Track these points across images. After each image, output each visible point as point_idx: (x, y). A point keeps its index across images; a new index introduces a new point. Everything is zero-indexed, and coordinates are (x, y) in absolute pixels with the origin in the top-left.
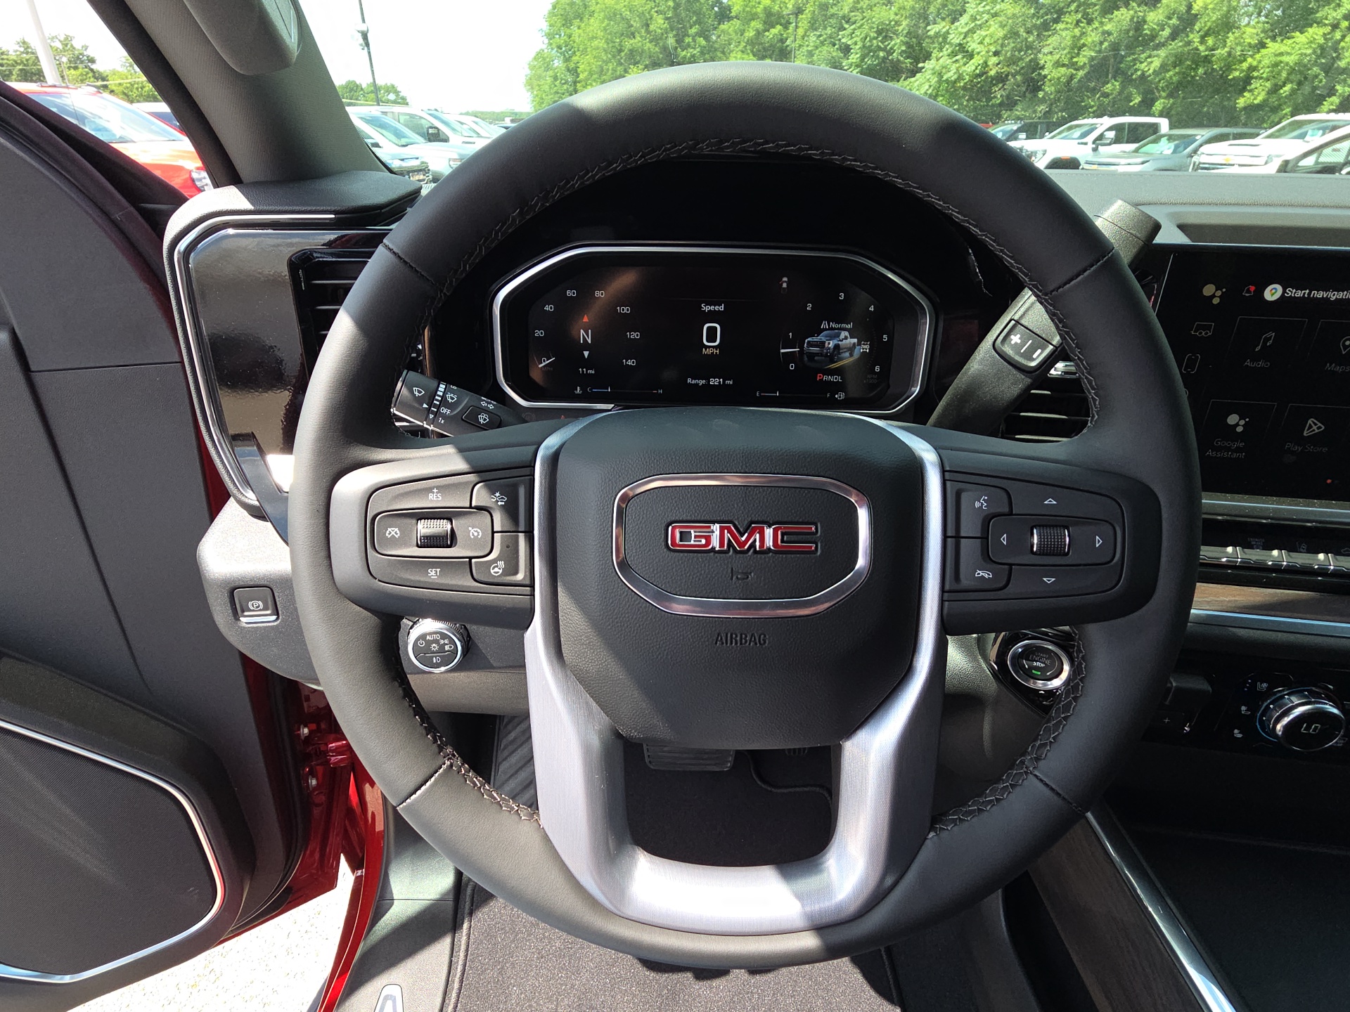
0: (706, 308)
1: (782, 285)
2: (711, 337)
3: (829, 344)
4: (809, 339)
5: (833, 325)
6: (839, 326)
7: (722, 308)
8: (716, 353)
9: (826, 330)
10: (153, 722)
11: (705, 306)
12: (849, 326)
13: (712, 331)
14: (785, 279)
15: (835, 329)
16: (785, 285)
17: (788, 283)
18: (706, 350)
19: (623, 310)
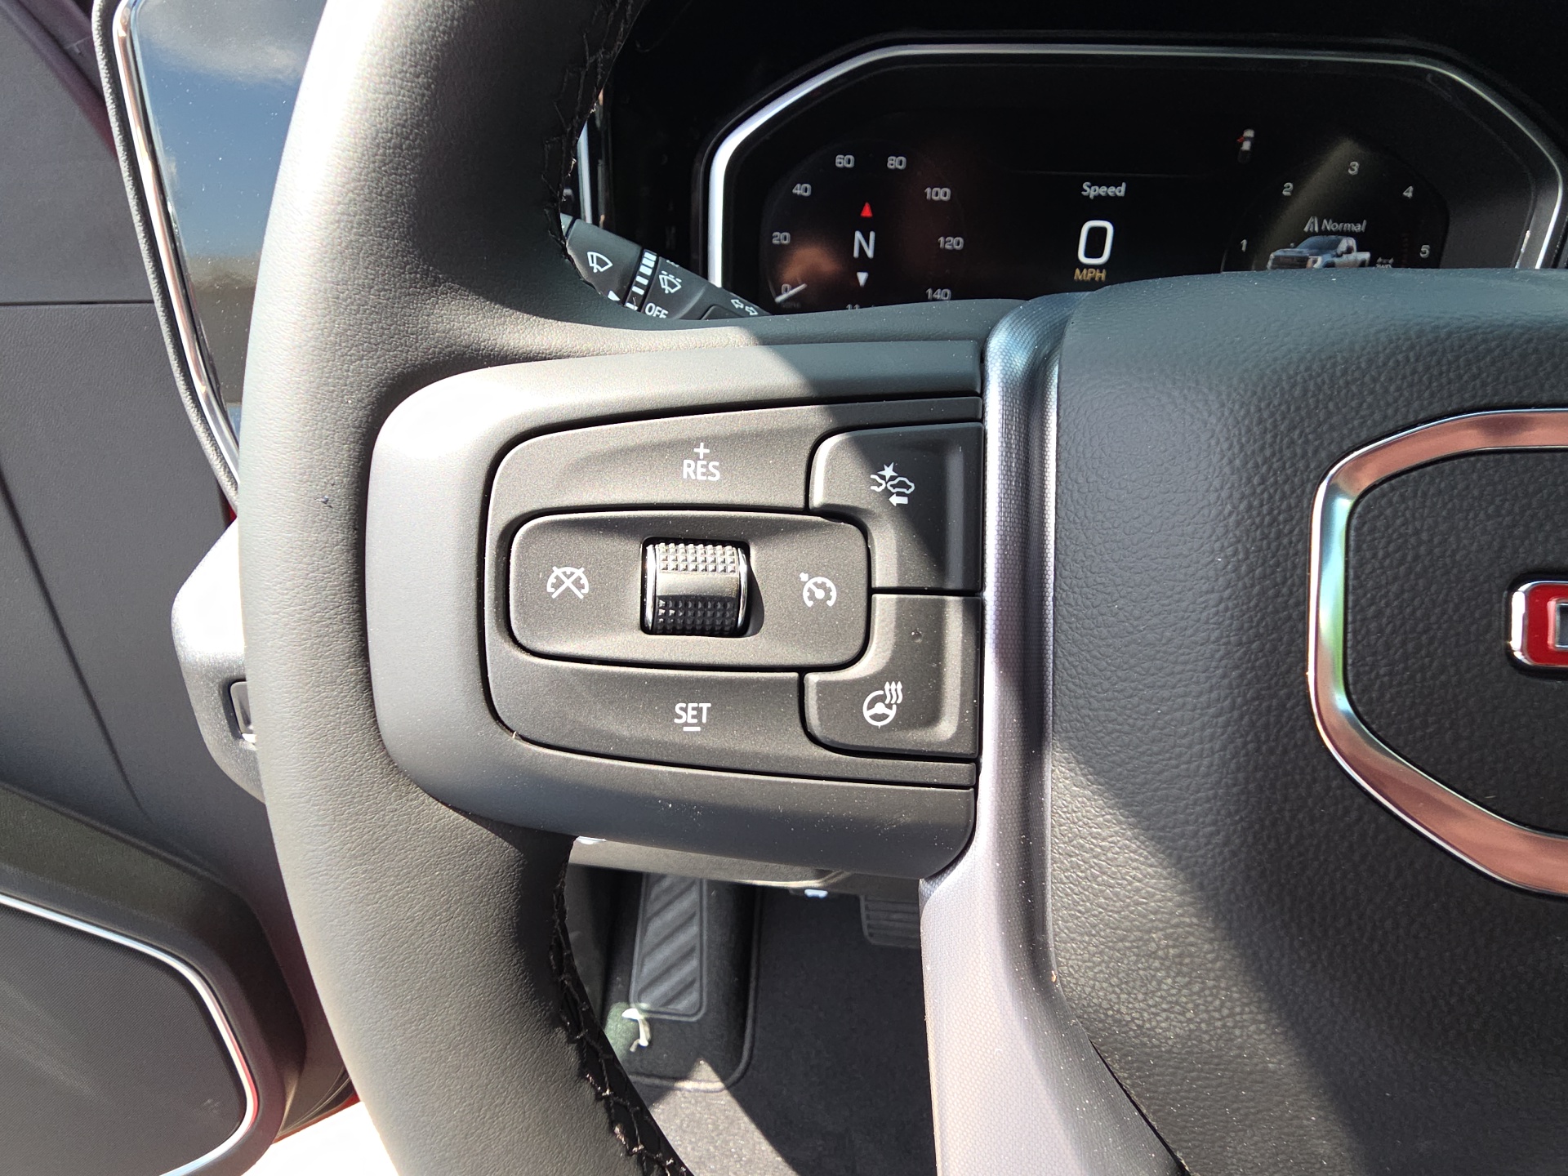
0: (1091, 191)
1: (1241, 144)
2: (1094, 249)
3: (1315, 262)
4: (1279, 253)
5: (1329, 225)
6: (1339, 227)
7: (1121, 191)
8: (1100, 278)
9: (1314, 234)
10: (151, 861)
11: (1090, 187)
12: (1359, 228)
13: (1097, 236)
14: (1249, 133)
15: (1331, 233)
16: (1246, 146)
17: (1254, 142)
18: (1081, 271)
19: (937, 195)
